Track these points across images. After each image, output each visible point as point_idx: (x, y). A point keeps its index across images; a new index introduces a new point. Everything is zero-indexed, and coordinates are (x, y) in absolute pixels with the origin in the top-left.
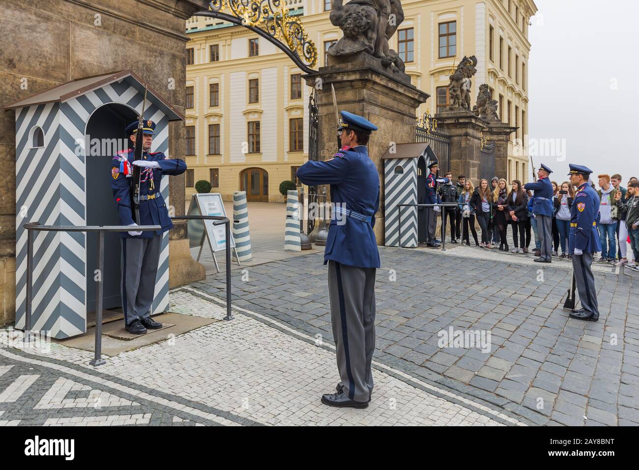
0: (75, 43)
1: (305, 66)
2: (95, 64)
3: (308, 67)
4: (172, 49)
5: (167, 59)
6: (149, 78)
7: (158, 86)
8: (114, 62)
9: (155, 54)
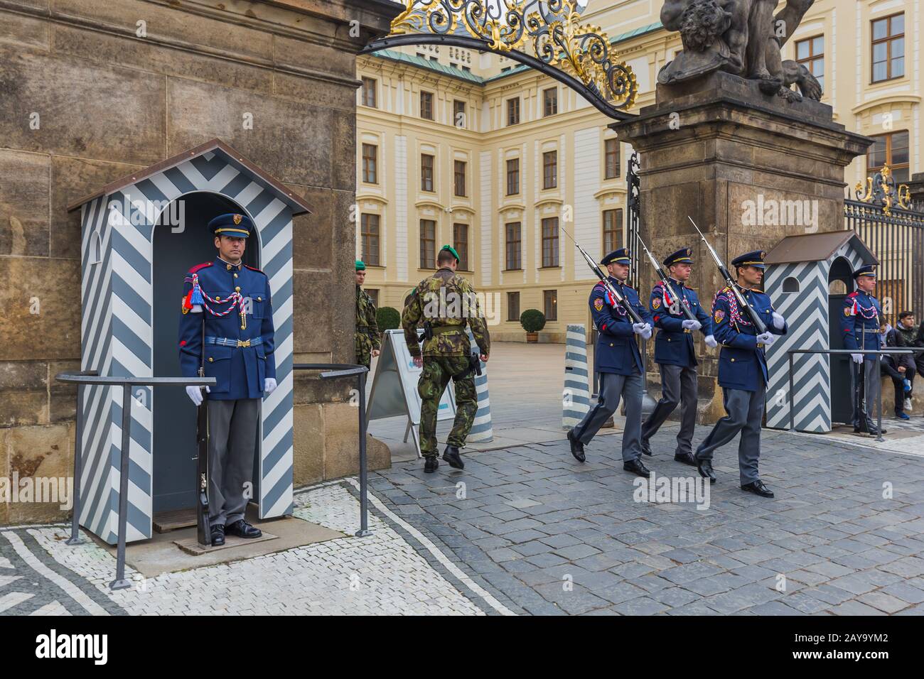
0: (174, 108)
1: (613, 108)
2: (205, 135)
3: (619, 110)
4: (332, 102)
5: (322, 119)
6: (293, 150)
7: (308, 161)
8: (235, 131)
9: (302, 112)
